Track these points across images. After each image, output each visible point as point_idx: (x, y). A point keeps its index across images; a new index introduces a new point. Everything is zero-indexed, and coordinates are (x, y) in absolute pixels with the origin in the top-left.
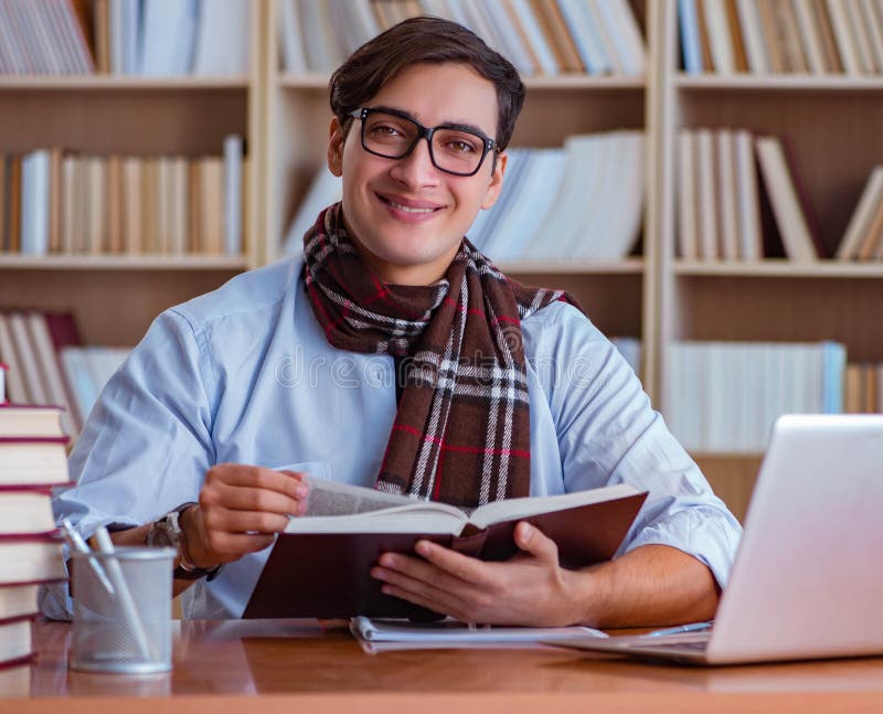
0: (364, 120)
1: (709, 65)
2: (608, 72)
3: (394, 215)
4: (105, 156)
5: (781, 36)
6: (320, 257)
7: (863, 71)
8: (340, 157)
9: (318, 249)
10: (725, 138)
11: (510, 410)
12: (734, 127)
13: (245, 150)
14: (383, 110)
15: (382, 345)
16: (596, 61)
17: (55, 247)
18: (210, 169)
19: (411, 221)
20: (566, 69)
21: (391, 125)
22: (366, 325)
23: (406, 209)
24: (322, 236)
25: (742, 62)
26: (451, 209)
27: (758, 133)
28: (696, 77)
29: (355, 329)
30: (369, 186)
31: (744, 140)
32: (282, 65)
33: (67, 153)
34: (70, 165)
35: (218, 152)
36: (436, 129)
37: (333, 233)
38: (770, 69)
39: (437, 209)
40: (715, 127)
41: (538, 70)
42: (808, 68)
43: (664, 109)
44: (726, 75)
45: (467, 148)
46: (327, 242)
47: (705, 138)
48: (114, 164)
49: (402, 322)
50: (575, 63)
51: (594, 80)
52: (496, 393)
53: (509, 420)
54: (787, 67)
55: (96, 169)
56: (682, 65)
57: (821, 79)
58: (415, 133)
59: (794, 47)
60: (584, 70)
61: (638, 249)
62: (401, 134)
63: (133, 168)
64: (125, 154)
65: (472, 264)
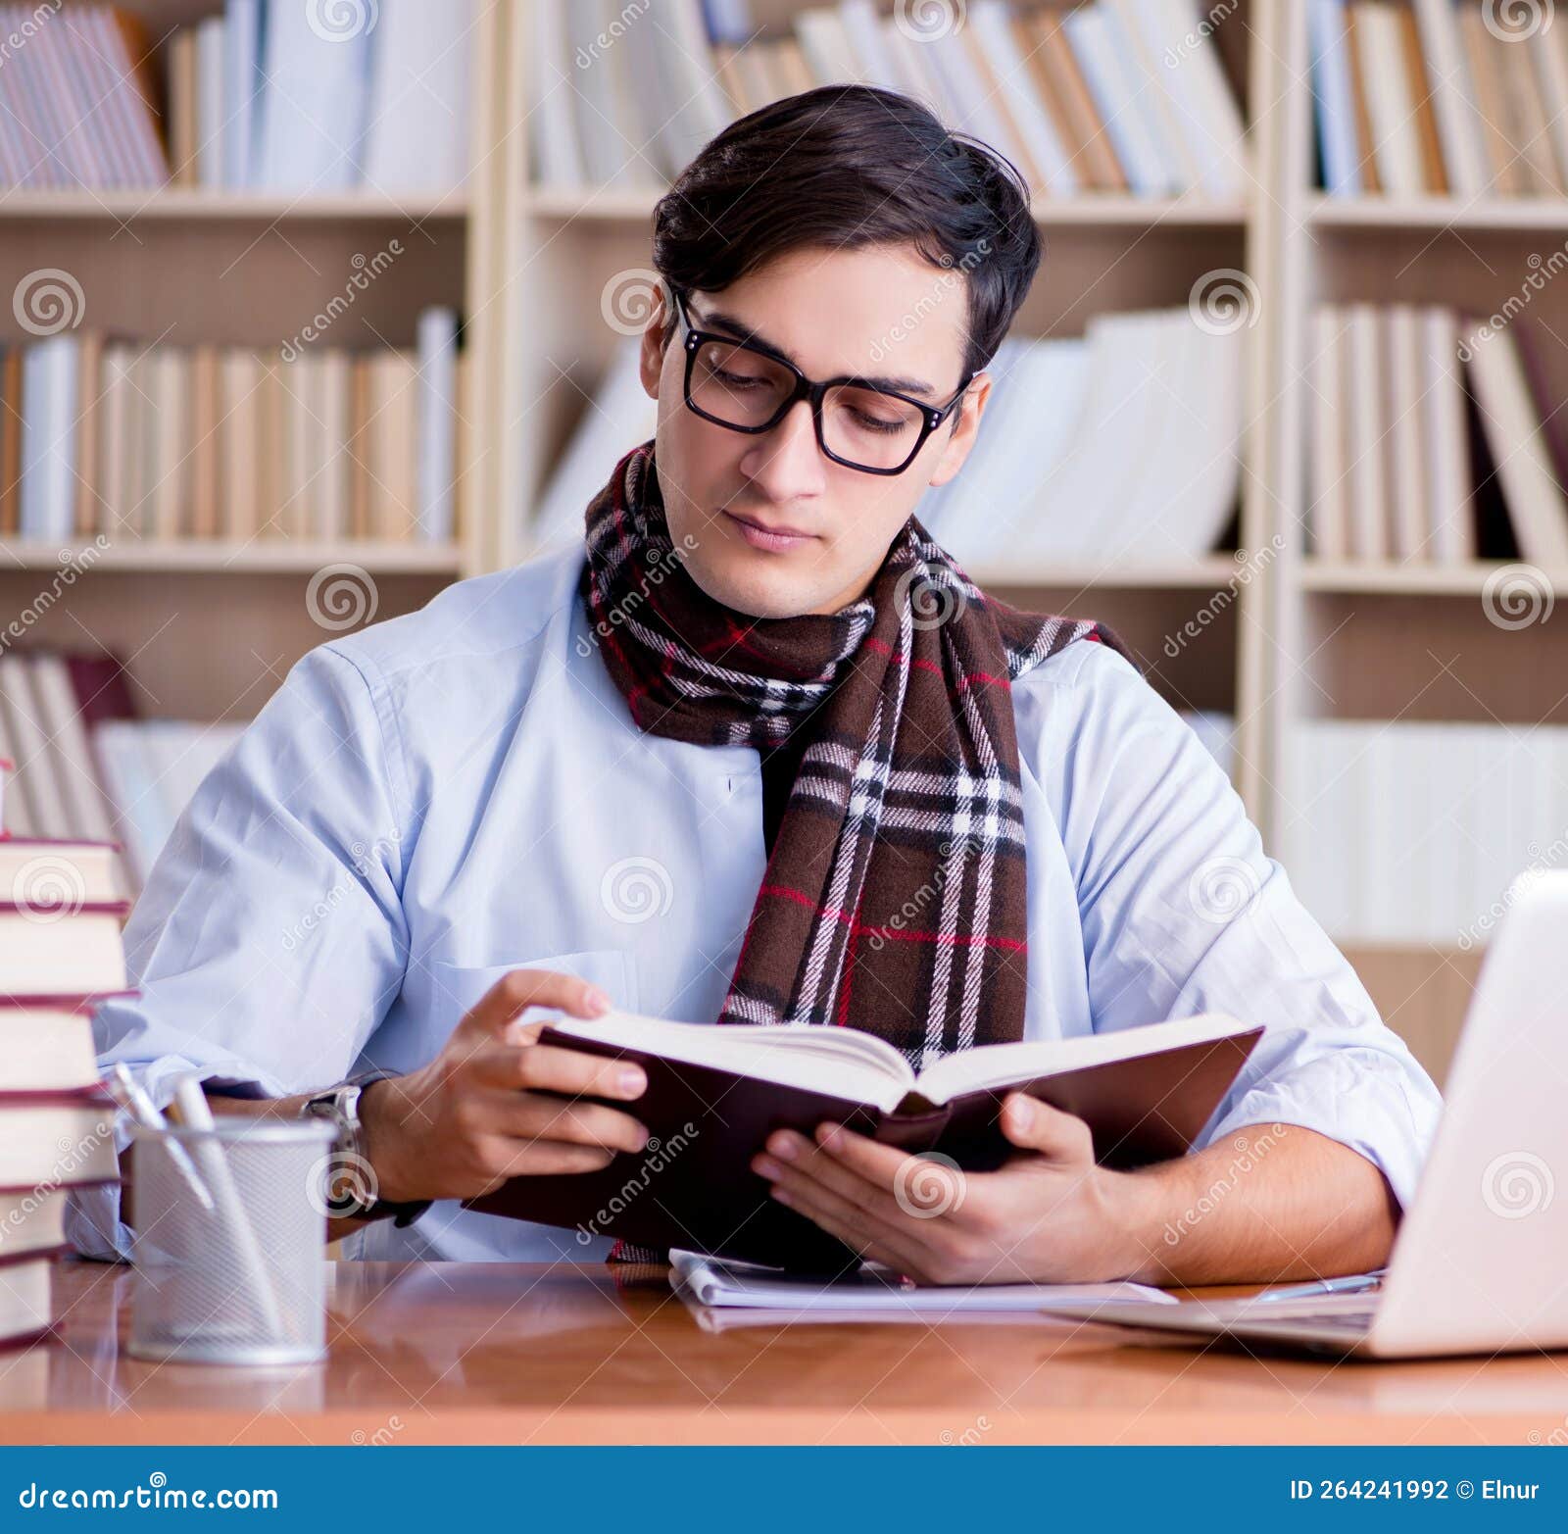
1: (1373, 181)
2: (1174, 192)
4: (187, 346)
5: (1514, 124)
6: (615, 557)
9: (613, 539)
10: (1403, 322)
11: (988, 860)
12: (1422, 302)
13: (460, 340)
15: (740, 729)
16: (1150, 168)
17: (87, 528)
18: (392, 374)
20: (1092, 184)
22: (707, 691)
24: (619, 514)
25: (1438, 177)
27: (1468, 314)
28: (1347, 203)
29: (686, 699)
31: (1439, 327)
32: (535, 173)
33: (111, 341)
34: (118, 366)
35: (407, 341)
37: (640, 509)
38: (1494, 192)
40: (1383, 299)
44: (1406, 202)
46: (628, 527)
47: (1363, 322)
48: (204, 364)
49: (777, 686)
50: (1109, 173)
51: (1150, 207)
52: (961, 824)
53: (985, 879)
54: (1525, 186)
55: (169, 373)
56: (1319, 179)
60: (1127, 186)
61: (1230, 540)
63: (241, 373)
64: (225, 344)
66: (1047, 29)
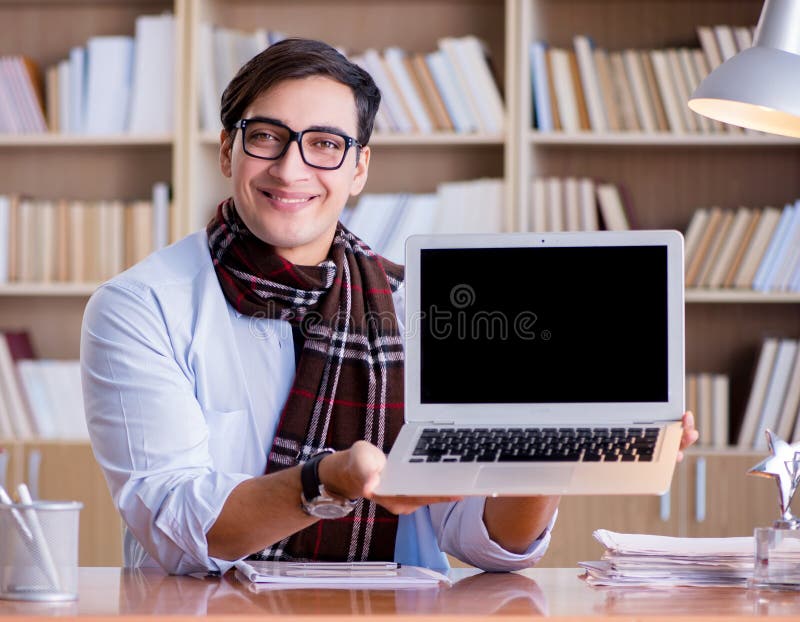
0: (244, 130)
1: (558, 125)
2: (474, 131)
3: (275, 206)
4: (54, 200)
5: (618, 100)
6: (225, 244)
7: (686, 129)
8: (230, 161)
9: (222, 237)
10: (571, 185)
12: (579, 177)
13: (171, 196)
14: (258, 120)
16: (463, 120)
17: (14, 278)
18: (141, 211)
19: (290, 210)
20: (439, 127)
21: (266, 132)
22: (271, 294)
23: (285, 201)
24: (224, 226)
25: (586, 122)
26: (323, 198)
27: (599, 181)
28: (547, 135)
29: (263, 299)
30: (252, 183)
31: (587, 187)
32: (202, 125)
33: (23, 198)
34: (26, 209)
35: (147, 196)
36: (304, 132)
37: (232, 223)
38: (609, 128)
39: (312, 198)
40: (563, 175)
41: (415, 129)
42: (641, 127)
43: (520, 161)
44: (572, 134)
45: (332, 146)
46: (228, 230)
47: (555, 185)
48: (62, 208)
50: (446, 123)
51: (463, 137)
54: (623, 126)
55: (47, 212)
56: (535, 124)
57: (651, 136)
58: (287, 137)
59: (629, 109)
60: (454, 128)
62: (276, 139)
63: (78, 211)
64: (71, 198)
65: (348, 245)
66: (419, 61)
